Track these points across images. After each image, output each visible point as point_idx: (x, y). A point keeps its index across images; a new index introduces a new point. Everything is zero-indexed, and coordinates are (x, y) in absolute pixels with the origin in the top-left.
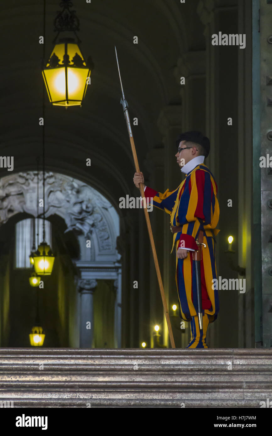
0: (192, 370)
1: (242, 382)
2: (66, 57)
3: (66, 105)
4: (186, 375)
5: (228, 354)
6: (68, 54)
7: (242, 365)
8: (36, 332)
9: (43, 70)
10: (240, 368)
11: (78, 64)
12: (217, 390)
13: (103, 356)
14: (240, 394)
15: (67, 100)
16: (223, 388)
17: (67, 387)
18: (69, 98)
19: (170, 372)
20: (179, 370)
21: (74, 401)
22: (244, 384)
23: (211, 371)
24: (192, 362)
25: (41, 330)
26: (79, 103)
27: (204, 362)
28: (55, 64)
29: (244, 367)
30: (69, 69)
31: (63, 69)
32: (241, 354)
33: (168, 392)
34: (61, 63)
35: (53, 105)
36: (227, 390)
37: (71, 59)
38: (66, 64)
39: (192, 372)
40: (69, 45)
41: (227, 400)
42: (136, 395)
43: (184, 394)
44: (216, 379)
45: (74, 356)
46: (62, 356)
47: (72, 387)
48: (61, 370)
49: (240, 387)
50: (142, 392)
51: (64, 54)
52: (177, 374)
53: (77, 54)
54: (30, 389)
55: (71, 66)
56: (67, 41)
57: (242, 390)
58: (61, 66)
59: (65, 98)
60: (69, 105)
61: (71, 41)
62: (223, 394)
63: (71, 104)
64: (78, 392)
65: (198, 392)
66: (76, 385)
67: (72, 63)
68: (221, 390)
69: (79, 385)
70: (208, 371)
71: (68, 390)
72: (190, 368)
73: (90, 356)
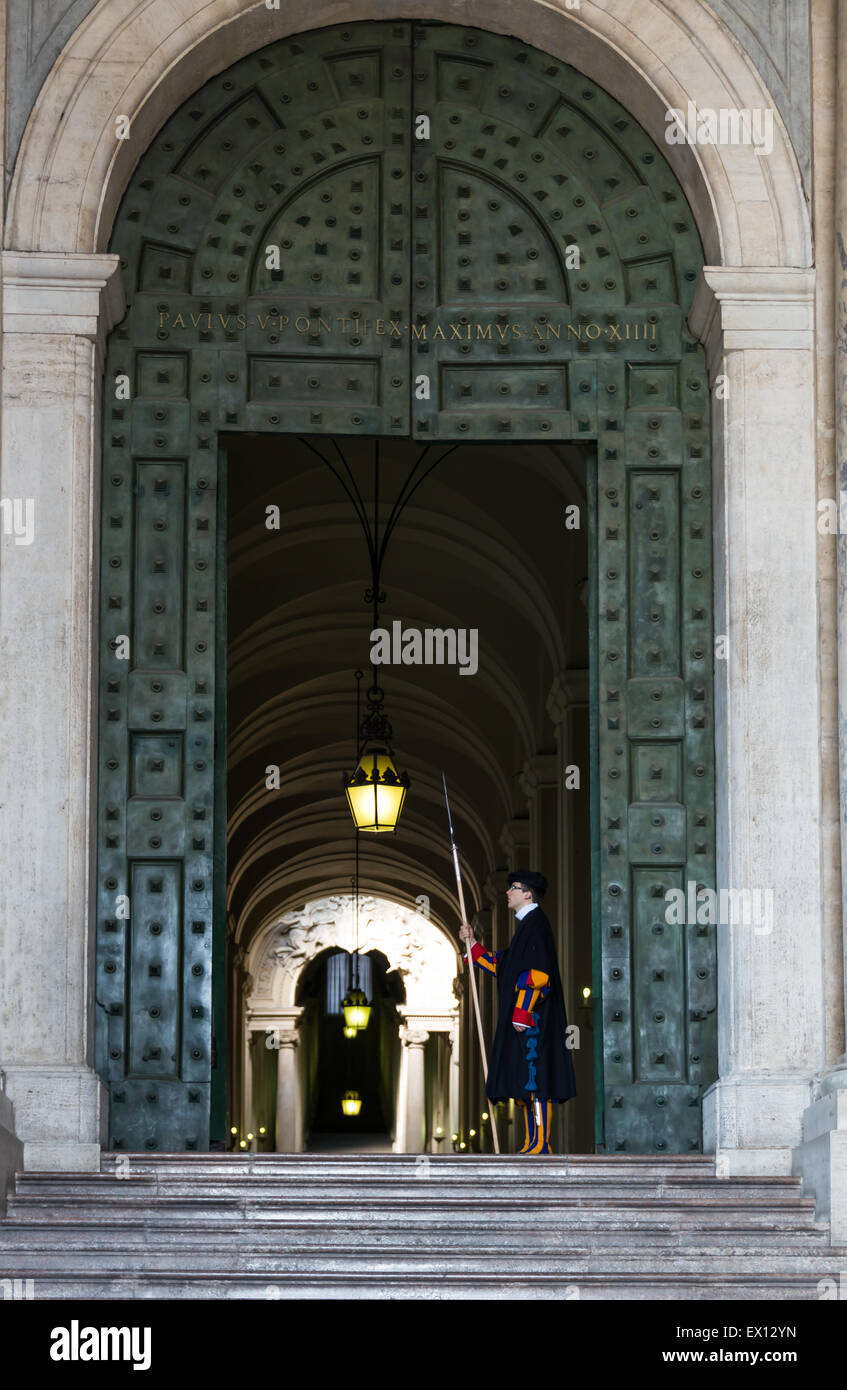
0: (515, 1183)
1: (577, 1199)
2: (375, 772)
3: (376, 831)
4: (507, 1188)
5: (561, 1161)
6: (378, 768)
7: (579, 1176)
8: (350, 1098)
9: (346, 787)
10: (575, 1179)
11: (390, 780)
12: (545, 1209)
13: (405, 1164)
14: (573, 1213)
15: (377, 825)
16: (552, 1205)
17: (359, 1204)
18: (379, 823)
19: (488, 1184)
20: (499, 1182)
21: (366, 1224)
22: (579, 1201)
23: (538, 1183)
24: (516, 1172)
25: (357, 1095)
26: (392, 829)
27: (531, 1172)
28: (361, 781)
29: (580, 1179)
30: (378, 786)
31: (372, 786)
32: (577, 1162)
33: (484, 1211)
34: (368, 779)
35: (358, 832)
36: (557, 1209)
37: (381, 774)
38: (375, 781)
39: (514, 1184)
40: (379, 758)
41: (558, 1222)
42: (444, 1214)
43: (505, 1214)
44: (544, 1194)
45: (369, 1163)
46: (354, 1163)
47: (364, 1204)
48: (351, 1182)
49: (574, 1205)
50: (452, 1211)
51: (372, 768)
52: (497, 1188)
53: (388, 769)
54: (310, 1207)
55: (382, 783)
56: (377, 753)
57: (576, 1209)
58: (369, 783)
59: (374, 823)
60: (380, 831)
61: (382, 752)
62: (553, 1214)
63: (382, 830)
64: (372, 1210)
65: (522, 1211)
66: (369, 1202)
67: (382, 780)
68: (550, 1209)
69: (373, 1203)
70: (534, 1183)
71: (360, 1208)
72: (512, 1179)
73: (388, 1164)
